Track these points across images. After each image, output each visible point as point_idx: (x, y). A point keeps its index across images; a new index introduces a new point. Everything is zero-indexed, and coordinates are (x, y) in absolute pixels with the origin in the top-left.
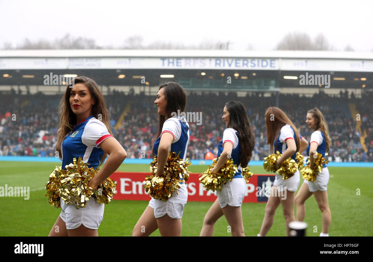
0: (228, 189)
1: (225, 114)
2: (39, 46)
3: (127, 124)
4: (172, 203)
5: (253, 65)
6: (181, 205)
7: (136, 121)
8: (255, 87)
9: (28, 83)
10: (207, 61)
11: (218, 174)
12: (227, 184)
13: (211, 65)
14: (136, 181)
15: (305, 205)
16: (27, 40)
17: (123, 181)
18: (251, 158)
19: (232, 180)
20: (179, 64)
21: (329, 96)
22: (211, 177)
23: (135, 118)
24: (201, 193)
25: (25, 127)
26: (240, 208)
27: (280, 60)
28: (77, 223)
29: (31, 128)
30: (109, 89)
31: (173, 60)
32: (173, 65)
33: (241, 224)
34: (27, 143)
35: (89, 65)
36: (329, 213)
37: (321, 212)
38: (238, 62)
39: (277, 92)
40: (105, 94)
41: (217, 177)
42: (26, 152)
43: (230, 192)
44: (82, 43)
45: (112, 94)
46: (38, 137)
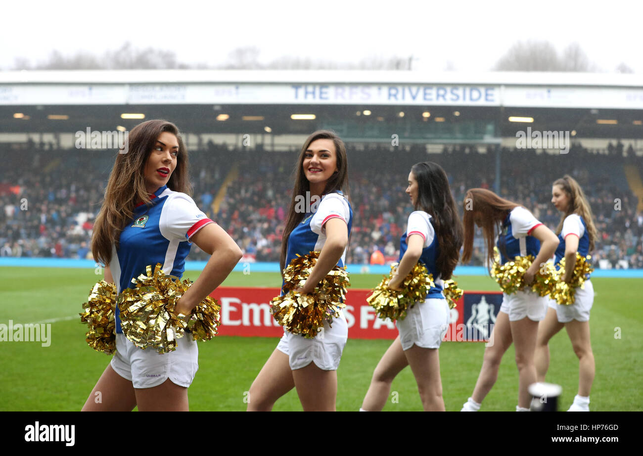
0: (417, 317)
1: (411, 185)
2: (77, 65)
3: (232, 201)
4: (321, 343)
5: (454, 97)
6: (336, 345)
7: (248, 195)
8: (459, 135)
9: (58, 129)
10: (374, 90)
11: (399, 290)
12: (415, 307)
13: (380, 98)
14: (249, 303)
15: (549, 345)
16: (55, 53)
17: (225, 301)
18: (457, 262)
19: (424, 301)
20: (324, 96)
21: (589, 152)
22: (386, 296)
23: (246, 191)
24: (364, 325)
25: (51, 206)
26: (437, 351)
27: (503, 88)
28: (159, 377)
29: (63, 208)
30: (200, 140)
31: (314, 89)
32: (314, 97)
33: (436, 381)
34: (55, 235)
35: (165, 97)
36: (590, 360)
37: (577, 358)
38: (428, 91)
39: (498, 145)
40: (194, 148)
41: (396, 296)
42: (53, 251)
43: (420, 322)
44: (154, 59)
45: (206, 148)
46: (76, 223)
